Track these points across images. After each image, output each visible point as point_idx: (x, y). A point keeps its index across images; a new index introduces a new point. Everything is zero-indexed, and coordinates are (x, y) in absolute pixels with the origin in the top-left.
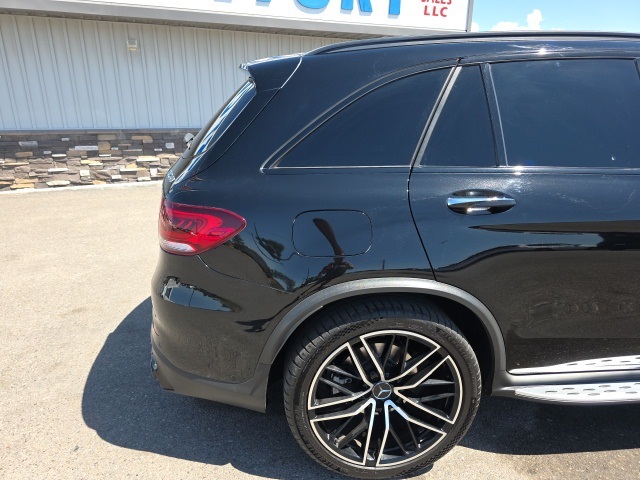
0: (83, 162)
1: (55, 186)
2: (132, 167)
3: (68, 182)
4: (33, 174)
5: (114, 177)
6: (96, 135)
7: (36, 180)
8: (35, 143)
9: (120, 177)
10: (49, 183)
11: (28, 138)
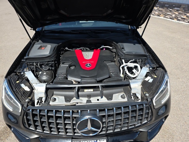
0: (175, 13)
1: (167, 18)
2: (185, 17)
3: (169, 17)
4: (164, 14)
5: (179, 19)
6: (181, 5)
7: (164, 15)
8: (168, 5)
9: (180, 19)
10: (166, 17)
11: (167, 4)
